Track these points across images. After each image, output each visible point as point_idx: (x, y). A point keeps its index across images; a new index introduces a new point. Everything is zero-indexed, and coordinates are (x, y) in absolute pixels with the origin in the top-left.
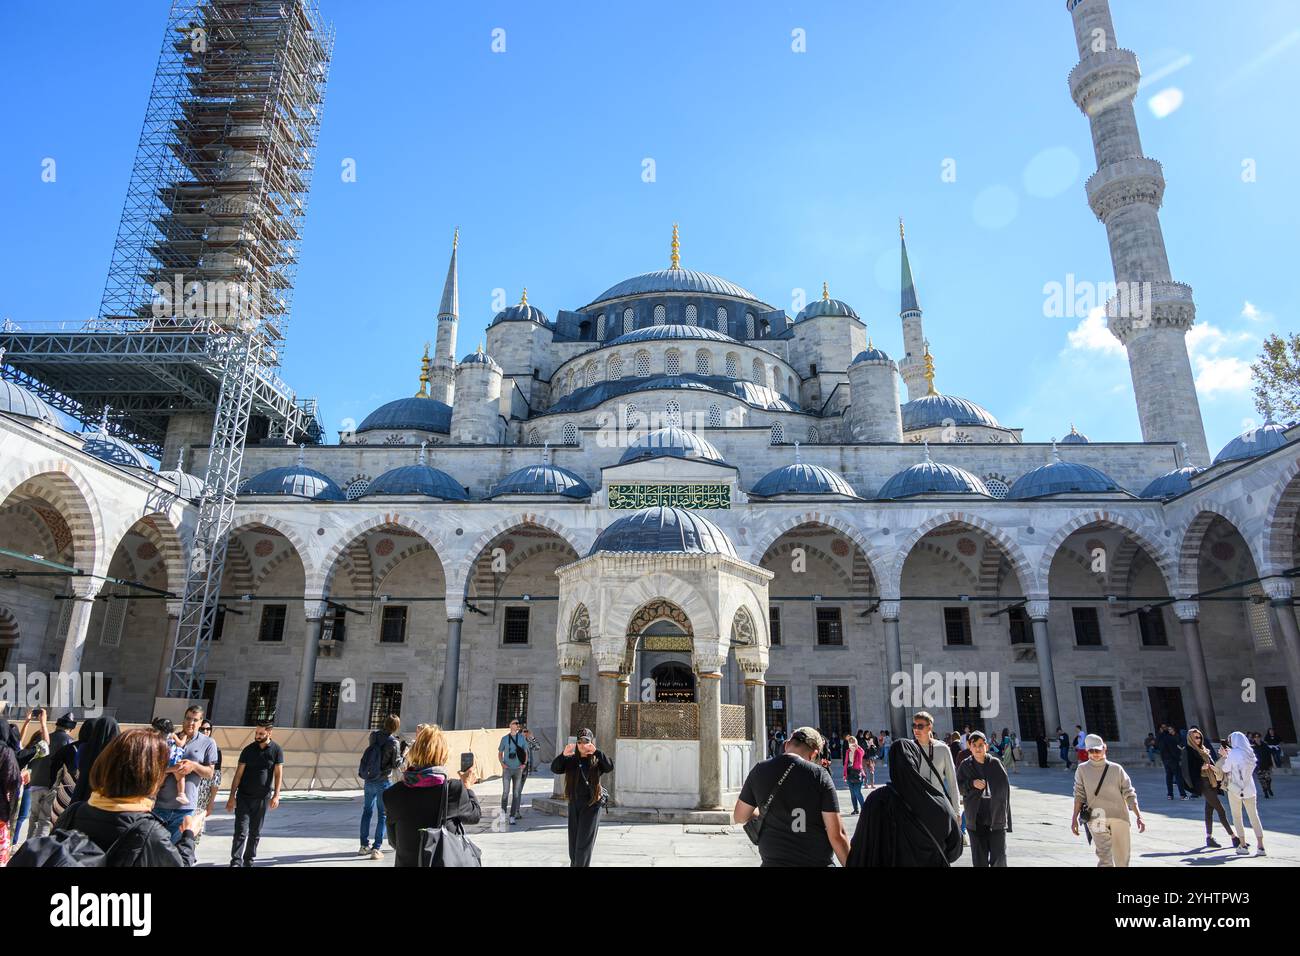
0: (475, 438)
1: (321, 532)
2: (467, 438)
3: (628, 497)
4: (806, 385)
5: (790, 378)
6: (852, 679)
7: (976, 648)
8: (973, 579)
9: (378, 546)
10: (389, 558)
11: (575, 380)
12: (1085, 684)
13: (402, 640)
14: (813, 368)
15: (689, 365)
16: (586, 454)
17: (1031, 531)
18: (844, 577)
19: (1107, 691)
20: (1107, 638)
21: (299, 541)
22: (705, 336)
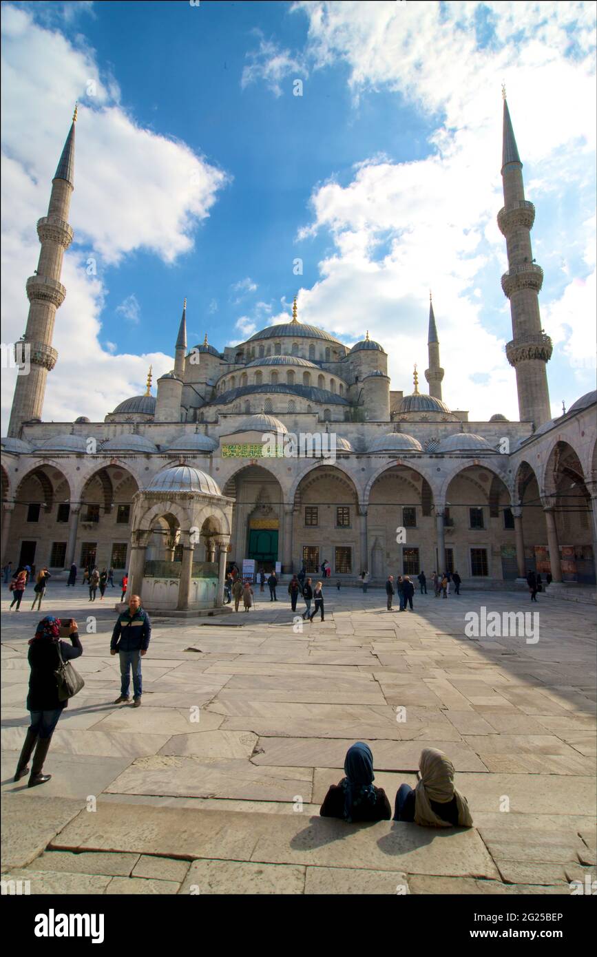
0: (166, 419)
1: (78, 469)
2: (162, 419)
3: (232, 451)
4: (351, 388)
5: (341, 385)
6: (354, 544)
7: (418, 529)
8: (419, 493)
9: (114, 475)
10: (120, 481)
11: (226, 387)
12: (473, 547)
13: (127, 522)
14: (357, 378)
15: (283, 379)
16: (222, 428)
17: (439, 470)
18: (352, 492)
19: (484, 551)
20: (486, 524)
21: (67, 474)
22: (301, 364)
